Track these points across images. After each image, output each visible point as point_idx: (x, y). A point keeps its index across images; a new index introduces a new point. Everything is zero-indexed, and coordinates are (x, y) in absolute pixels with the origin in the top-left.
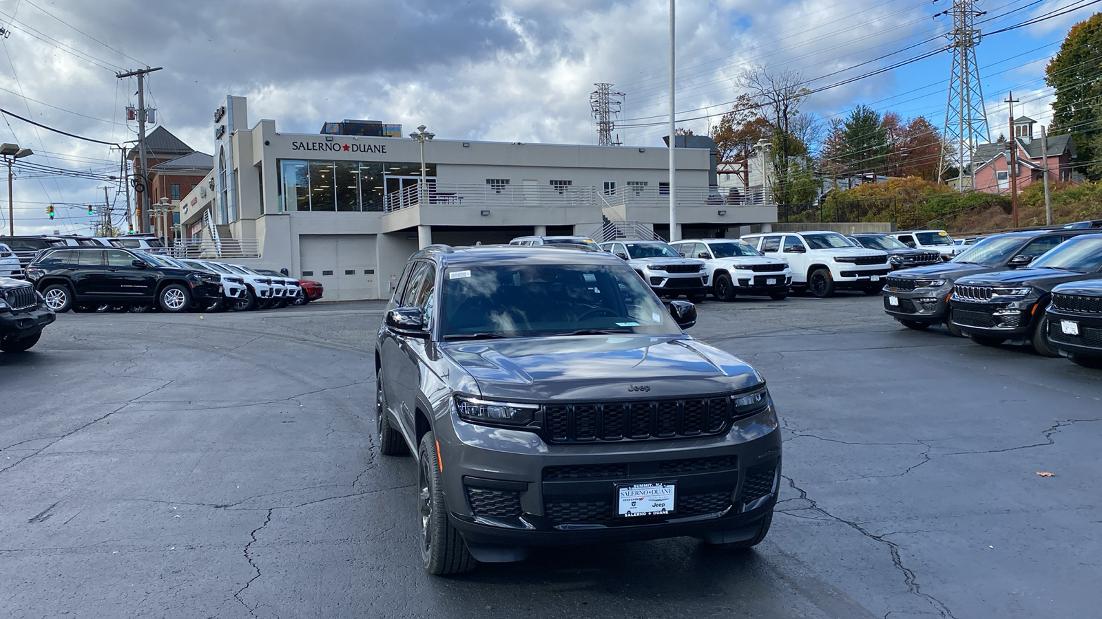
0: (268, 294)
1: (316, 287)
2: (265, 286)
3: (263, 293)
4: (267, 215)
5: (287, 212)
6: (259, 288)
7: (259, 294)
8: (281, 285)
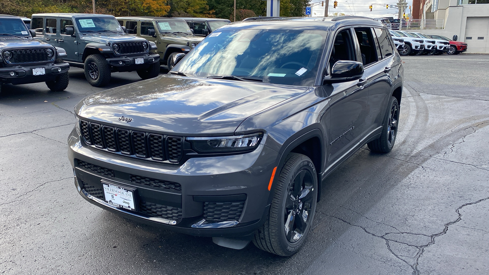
0: (419, 47)
1: (463, 45)
2: (419, 44)
3: (416, 47)
4: (450, 7)
5: (462, 5)
6: (414, 45)
7: (414, 48)
8: (431, 43)
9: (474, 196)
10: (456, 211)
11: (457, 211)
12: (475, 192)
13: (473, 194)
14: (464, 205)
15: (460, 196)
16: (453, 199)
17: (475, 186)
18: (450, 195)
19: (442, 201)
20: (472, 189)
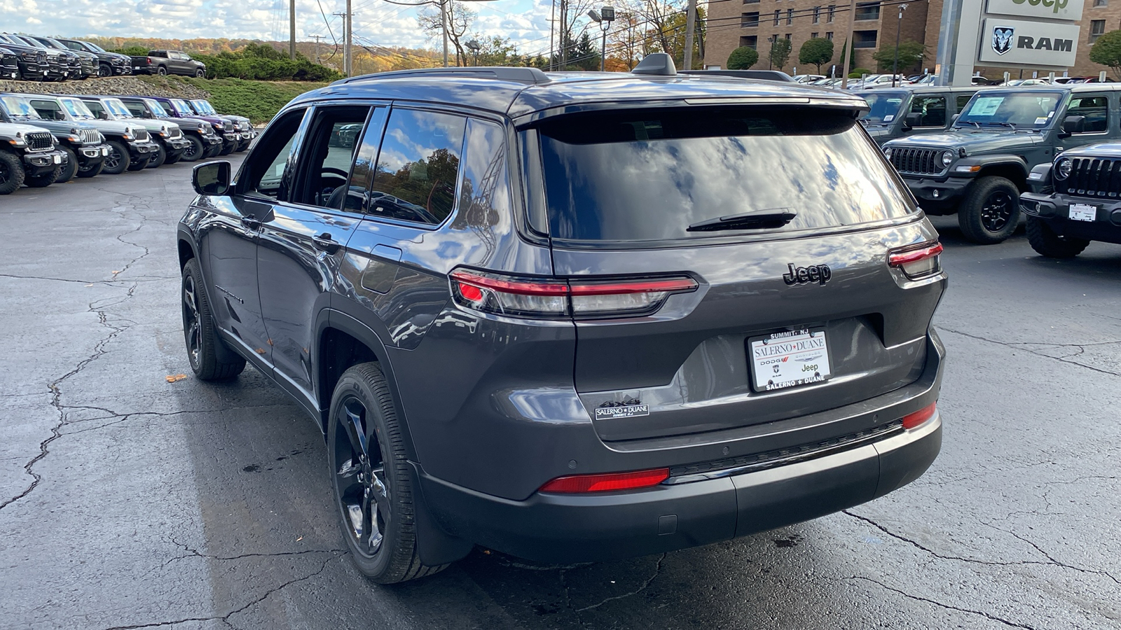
9: (13, 514)
10: (40, 476)
11: (38, 479)
12: (13, 526)
13: (19, 520)
14: (28, 491)
15: (46, 505)
16: (55, 493)
17: (19, 542)
18: (67, 500)
19: (77, 483)
20: (23, 531)
